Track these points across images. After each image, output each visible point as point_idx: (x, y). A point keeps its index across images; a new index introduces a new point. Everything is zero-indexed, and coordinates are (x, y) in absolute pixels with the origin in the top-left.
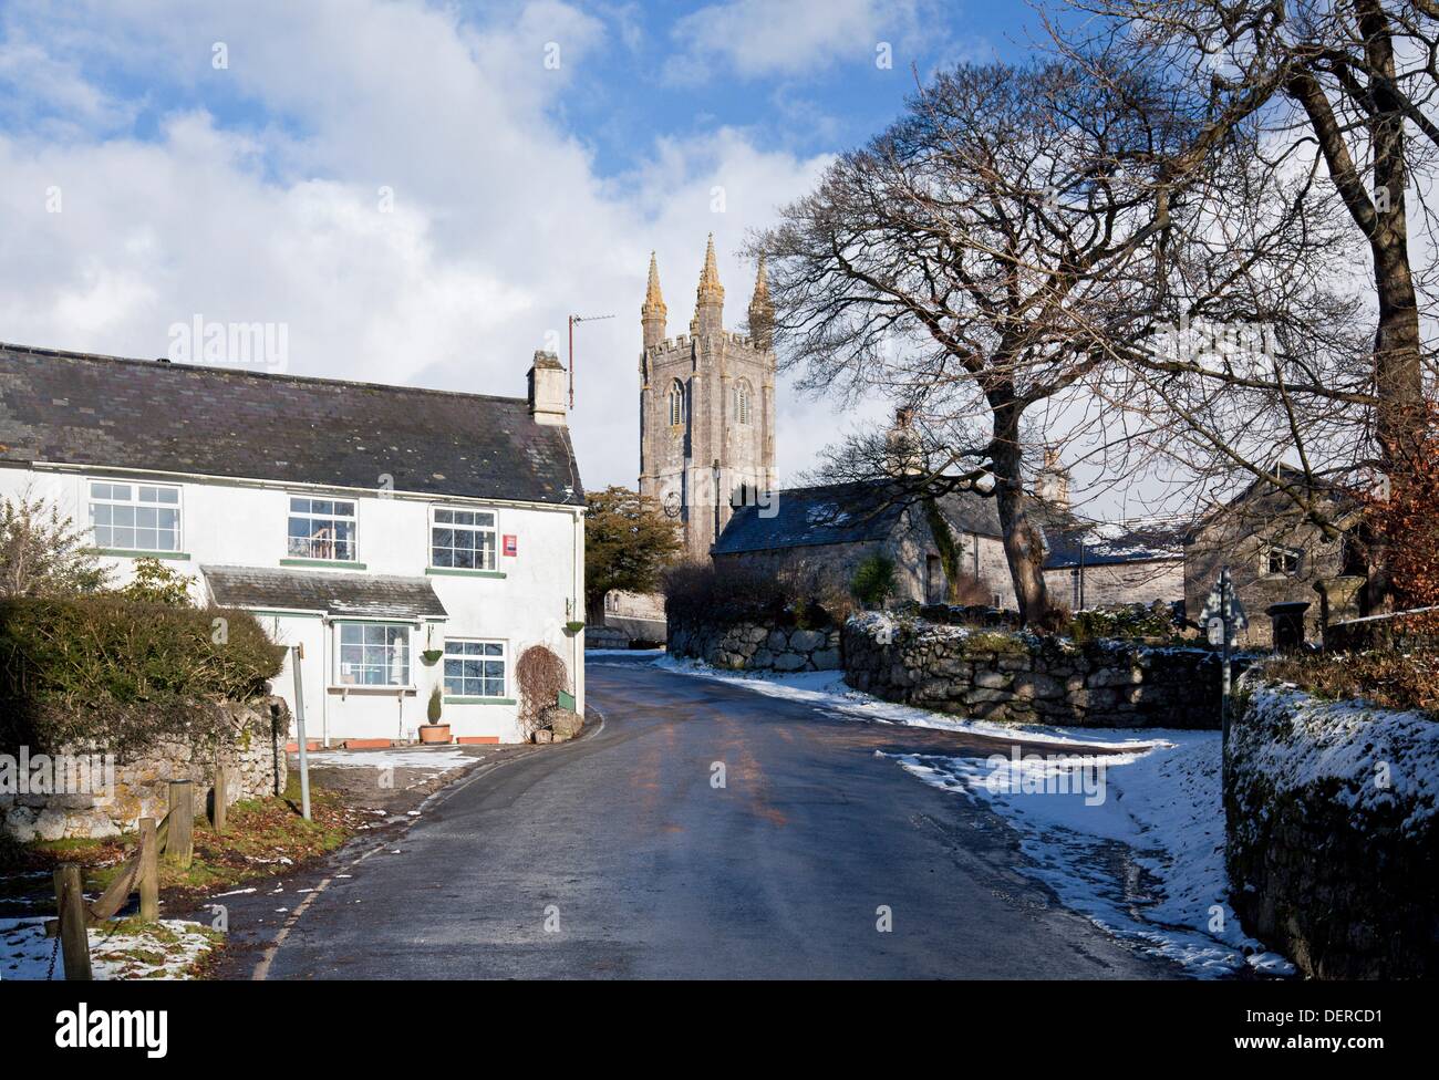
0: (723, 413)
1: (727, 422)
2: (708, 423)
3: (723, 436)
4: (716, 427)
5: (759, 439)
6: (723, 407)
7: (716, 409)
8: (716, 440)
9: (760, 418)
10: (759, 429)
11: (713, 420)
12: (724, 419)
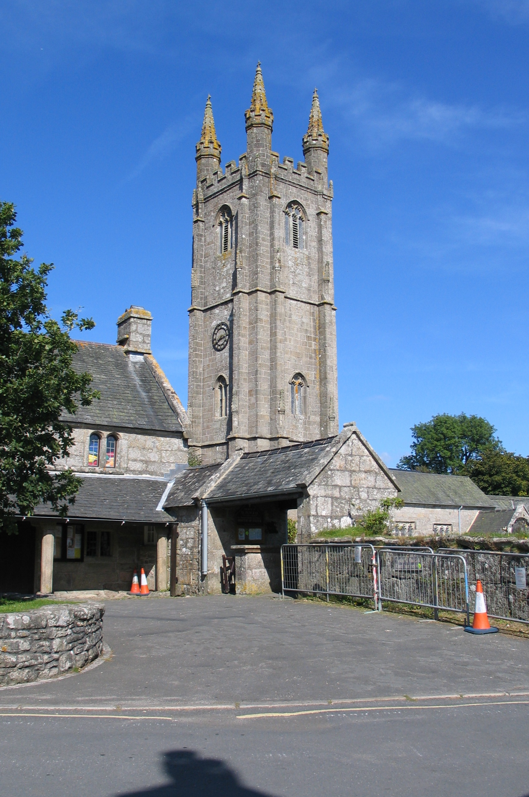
0: (272, 234)
1: (276, 243)
2: (255, 244)
3: (272, 257)
4: (264, 248)
5: (314, 266)
6: (272, 227)
7: (264, 230)
8: (264, 262)
9: (315, 244)
10: (314, 254)
11: (260, 240)
12: (273, 239)
